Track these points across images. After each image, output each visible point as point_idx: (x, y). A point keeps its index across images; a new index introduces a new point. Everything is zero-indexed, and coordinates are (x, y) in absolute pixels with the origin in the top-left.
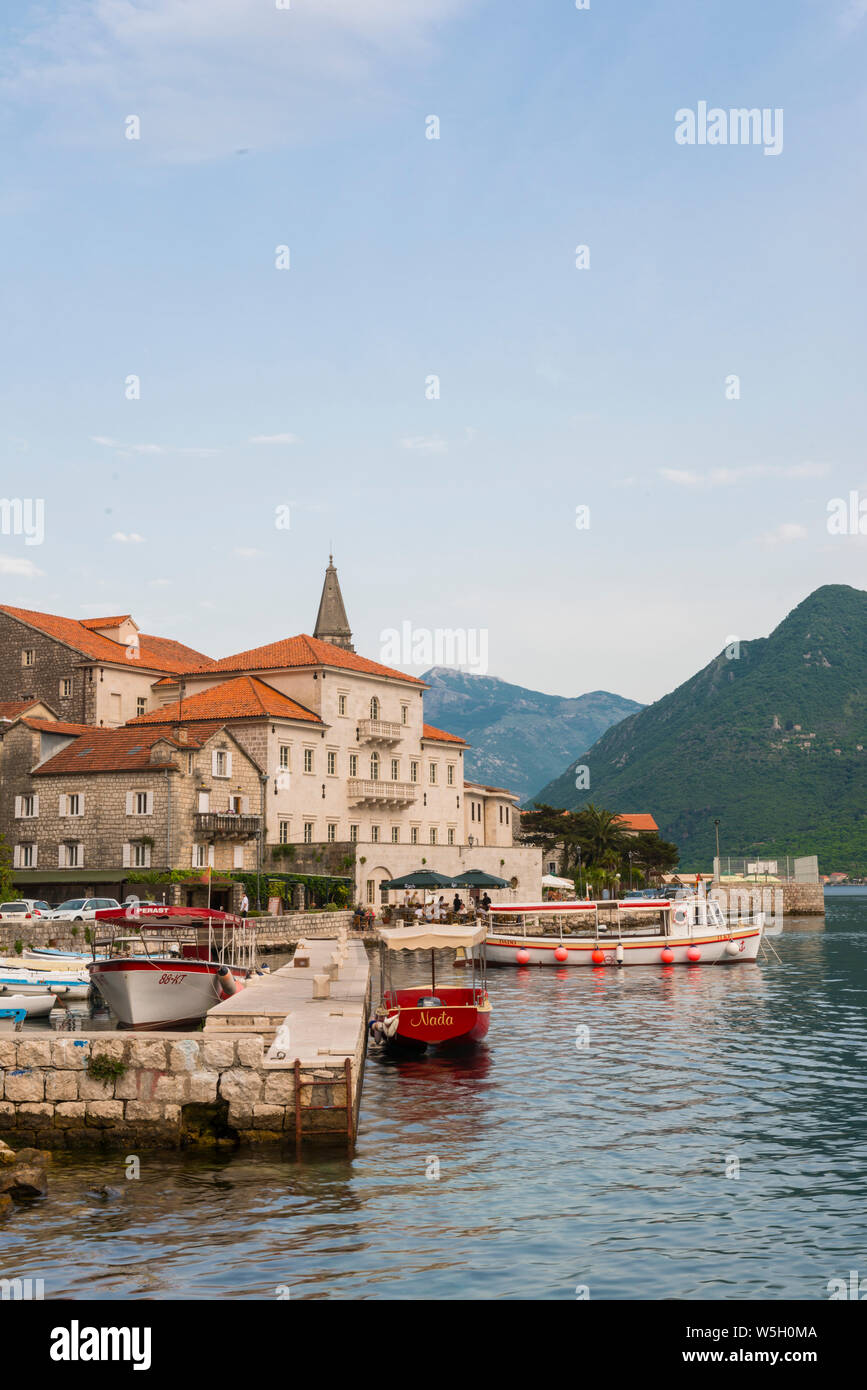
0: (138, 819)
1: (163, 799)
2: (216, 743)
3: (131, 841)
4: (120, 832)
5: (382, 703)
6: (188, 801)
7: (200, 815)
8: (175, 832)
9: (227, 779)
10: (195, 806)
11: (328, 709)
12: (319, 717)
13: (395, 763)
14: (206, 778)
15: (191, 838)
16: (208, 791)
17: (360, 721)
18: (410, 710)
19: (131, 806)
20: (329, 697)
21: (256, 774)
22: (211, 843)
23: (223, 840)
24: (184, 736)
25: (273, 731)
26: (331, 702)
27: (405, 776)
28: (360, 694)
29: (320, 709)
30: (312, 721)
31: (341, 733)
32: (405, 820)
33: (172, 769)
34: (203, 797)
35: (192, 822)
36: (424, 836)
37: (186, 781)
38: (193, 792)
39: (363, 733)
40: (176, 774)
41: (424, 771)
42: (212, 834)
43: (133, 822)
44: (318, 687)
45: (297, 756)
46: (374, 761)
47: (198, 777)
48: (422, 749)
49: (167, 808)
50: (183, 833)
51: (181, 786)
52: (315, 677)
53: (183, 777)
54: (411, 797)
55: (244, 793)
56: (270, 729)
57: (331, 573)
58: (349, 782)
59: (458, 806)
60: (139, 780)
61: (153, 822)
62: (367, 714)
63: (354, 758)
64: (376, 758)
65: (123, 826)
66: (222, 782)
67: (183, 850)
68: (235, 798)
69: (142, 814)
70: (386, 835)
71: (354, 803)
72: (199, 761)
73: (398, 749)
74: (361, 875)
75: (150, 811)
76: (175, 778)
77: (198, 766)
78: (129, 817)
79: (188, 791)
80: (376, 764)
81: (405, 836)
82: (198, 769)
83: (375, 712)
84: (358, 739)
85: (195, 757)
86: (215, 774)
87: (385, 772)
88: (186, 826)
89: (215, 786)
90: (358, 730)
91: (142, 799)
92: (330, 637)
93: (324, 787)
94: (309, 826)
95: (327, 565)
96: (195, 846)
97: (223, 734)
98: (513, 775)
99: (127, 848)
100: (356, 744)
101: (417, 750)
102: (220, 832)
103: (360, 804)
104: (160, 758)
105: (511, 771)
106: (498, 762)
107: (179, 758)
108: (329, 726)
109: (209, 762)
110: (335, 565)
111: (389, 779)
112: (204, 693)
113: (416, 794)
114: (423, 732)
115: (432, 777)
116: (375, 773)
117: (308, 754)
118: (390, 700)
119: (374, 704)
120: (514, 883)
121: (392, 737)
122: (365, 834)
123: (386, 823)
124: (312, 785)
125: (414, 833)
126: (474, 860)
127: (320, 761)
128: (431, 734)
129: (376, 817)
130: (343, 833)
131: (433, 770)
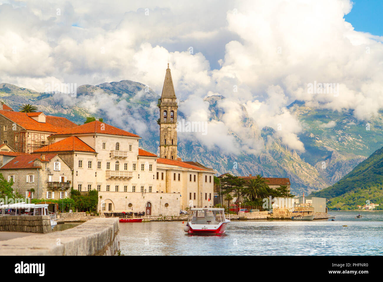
0: (30, 183)
1: (37, 178)
2: (55, 160)
3: (28, 190)
4: (25, 187)
5: (120, 144)
6: (45, 178)
7: (49, 182)
8: (40, 188)
9: (59, 171)
10: (48, 180)
11: (98, 147)
12: (95, 150)
13: (126, 165)
14: (52, 171)
15: (46, 190)
16: (52, 175)
17: (111, 151)
18: (132, 147)
19: (28, 179)
20: (99, 144)
21: (70, 169)
22: (53, 191)
23: (57, 190)
24: (44, 158)
25: (76, 156)
26: (99, 145)
27: (130, 168)
28: (111, 142)
29: (95, 148)
30: (92, 151)
31: (103, 155)
32: (130, 184)
33: (40, 168)
34: (50, 177)
35: (46, 185)
36: (138, 189)
37: (45, 172)
38: (47, 175)
39: (112, 155)
40: (41, 170)
41: (139, 167)
42: (52, 188)
43: (29, 184)
44: (95, 140)
45: (85, 164)
46: (117, 164)
47: (48, 170)
48: (138, 159)
49: (38, 180)
50: (43, 188)
51: (43, 174)
52: (94, 137)
53: (43, 171)
54: (131, 176)
55: (65, 175)
56: (75, 155)
57: (168, 71)
58: (106, 171)
59: (154, 178)
60: (30, 172)
61: (34, 184)
62: (114, 148)
63: (108, 164)
64: (118, 163)
65: (26, 186)
66: (57, 172)
67: (43, 193)
68: (62, 177)
69: (31, 182)
70: (121, 189)
71: (108, 178)
72: (49, 166)
73: (127, 160)
74: (101, 201)
75: (33, 181)
76: (41, 171)
77: (49, 167)
78: (27, 183)
79: (45, 175)
80: (118, 165)
81: (130, 189)
82: (48, 168)
83: (118, 147)
84: (110, 157)
85: (48, 164)
86: (55, 169)
87: (122, 167)
88: (45, 186)
89: (55, 173)
90: (110, 154)
91: (31, 177)
92: (167, 99)
93: (96, 173)
94: (90, 186)
95: (167, 68)
96: (47, 192)
97: (58, 157)
98: (359, 146)
99: (27, 193)
100: (110, 159)
101: (136, 159)
102: (55, 188)
103: (110, 178)
104: (36, 165)
105: (358, 144)
106: (351, 138)
107: (42, 165)
108: (98, 153)
109: (53, 166)
110: (170, 68)
111: (123, 170)
112: (59, 142)
113: (134, 175)
114: (139, 153)
115: (143, 169)
116: (117, 167)
117: (90, 163)
118: (124, 143)
119: (118, 145)
120: (167, 205)
121: (123, 156)
122: (112, 188)
123: (121, 185)
124: (91, 173)
125: (134, 188)
126: (149, 197)
127: (95, 164)
128: (142, 154)
129: (118, 183)
130: (104, 188)
131: (143, 166)
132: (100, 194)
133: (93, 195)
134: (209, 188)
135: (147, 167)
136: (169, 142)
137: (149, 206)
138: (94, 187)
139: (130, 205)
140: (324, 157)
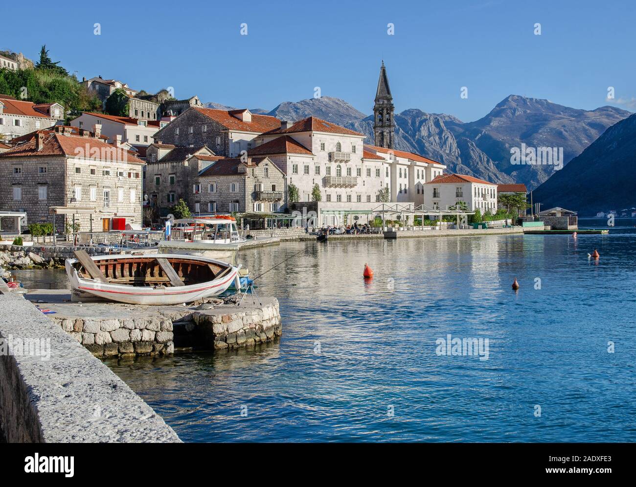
0: (234, 194)
1: (242, 186)
2: (264, 164)
5: (342, 145)
6: (252, 187)
7: (257, 192)
8: (246, 198)
9: (269, 178)
10: (255, 189)
11: (316, 149)
12: (312, 153)
13: (349, 170)
14: (260, 178)
15: (253, 201)
16: (260, 183)
18: (356, 147)
19: (232, 189)
20: (316, 144)
21: (282, 176)
22: (262, 203)
23: (266, 201)
25: (289, 158)
26: (317, 146)
27: (354, 173)
28: (332, 142)
29: (312, 150)
30: (308, 153)
31: (322, 158)
32: (354, 192)
33: (245, 174)
34: (258, 185)
35: (254, 195)
36: (364, 199)
37: (251, 179)
38: (254, 183)
41: (364, 172)
42: (261, 199)
43: (232, 195)
44: (311, 139)
45: (301, 169)
46: (339, 168)
47: (256, 177)
48: (363, 162)
49: (244, 189)
50: (250, 199)
51: (249, 181)
52: (310, 136)
53: (249, 177)
54: (355, 183)
55: (277, 183)
59: (381, 186)
60: (234, 179)
61: (239, 195)
62: (335, 150)
63: (328, 169)
65: (229, 197)
66: (267, 179)
67: (250, 205)
68: (273, 185)
69: (235, 192)
70: (344, 198)
73: (349, 163)
75: (238, 191)
76: (246, 177)
77: (256, 173)
79: (252, 183)
80: (340, 170)
81: (354, 199)
82: (256, 175)
83: (339, 148)
84: (330, 160)
85: (255, 170)
86: (264, 176)
87: (344, 173)
88: (251, 196)
89: (264, 181)
90: (331, 157)
93: (313, 179)
96: (255, 204)
97: (266, 161)
99: (231, 204)
100: (330, 162)
101: (360, 163)
102: (264, 198)
103: (330, 186)
104: (241, 169)
107: (248, 170)
108: (315, 155)
109: (261, 172)
111: (346, 175)
113: (359, 180)
114: (364, 155)
115: (369, 174)
116: (339, 173)
117: (307, 167)
118: (347, 143)
119: (339, 146)
121: (346, 159)
122: (334, 198)
123: (343, 192)
124: (308, 179)
125: (358, 196)
127: (312, 170)
128: (367, 156)
129: (339, 190)
130: (323, 198)
131: (369, 171)
132: (319, 205)
135: (373, 172)
139: (356, 217)
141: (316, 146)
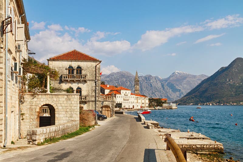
25: (117, 95)
27: (129, 97)
28: (124, 91)
32: (129, 101)
36: (131, 102)
41: (131, 97)
57: (137, 72)
58: (123, 98)
70: (127, 102)
74: (122, 105)
81: (129, 102)
84: (124, 95)
87: (127, 97)
92: (136, 79)
98: (188, 88)
101: (130, 96)
103: (124, 100)
113: (130, 99)
115: (132, 98)
116: (126, 98)
117: (120, 97)
118: (128, 92)
119: (126, 92)
120: (137, 106)
121: (127, 95)
122: (125, 102)
123: (127, 101)
124: (120, 99)
125: (130, 102)
126: (133, 104)
127: (121, 97)
128: (132, 94)
129: (126, 101)
130: (123, 102)
131: (132, 97)
132: (122, 104)
133: (121, 104)
134: (147, 101)
135: (133, 97)
136: (137, 90)
137: (133, 106)
138: (121, 103)
139: (129, 106)
140: (178, 91)
141: (121, 93)
